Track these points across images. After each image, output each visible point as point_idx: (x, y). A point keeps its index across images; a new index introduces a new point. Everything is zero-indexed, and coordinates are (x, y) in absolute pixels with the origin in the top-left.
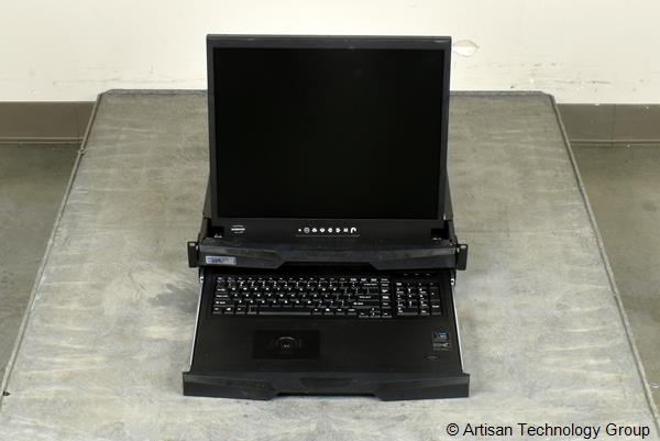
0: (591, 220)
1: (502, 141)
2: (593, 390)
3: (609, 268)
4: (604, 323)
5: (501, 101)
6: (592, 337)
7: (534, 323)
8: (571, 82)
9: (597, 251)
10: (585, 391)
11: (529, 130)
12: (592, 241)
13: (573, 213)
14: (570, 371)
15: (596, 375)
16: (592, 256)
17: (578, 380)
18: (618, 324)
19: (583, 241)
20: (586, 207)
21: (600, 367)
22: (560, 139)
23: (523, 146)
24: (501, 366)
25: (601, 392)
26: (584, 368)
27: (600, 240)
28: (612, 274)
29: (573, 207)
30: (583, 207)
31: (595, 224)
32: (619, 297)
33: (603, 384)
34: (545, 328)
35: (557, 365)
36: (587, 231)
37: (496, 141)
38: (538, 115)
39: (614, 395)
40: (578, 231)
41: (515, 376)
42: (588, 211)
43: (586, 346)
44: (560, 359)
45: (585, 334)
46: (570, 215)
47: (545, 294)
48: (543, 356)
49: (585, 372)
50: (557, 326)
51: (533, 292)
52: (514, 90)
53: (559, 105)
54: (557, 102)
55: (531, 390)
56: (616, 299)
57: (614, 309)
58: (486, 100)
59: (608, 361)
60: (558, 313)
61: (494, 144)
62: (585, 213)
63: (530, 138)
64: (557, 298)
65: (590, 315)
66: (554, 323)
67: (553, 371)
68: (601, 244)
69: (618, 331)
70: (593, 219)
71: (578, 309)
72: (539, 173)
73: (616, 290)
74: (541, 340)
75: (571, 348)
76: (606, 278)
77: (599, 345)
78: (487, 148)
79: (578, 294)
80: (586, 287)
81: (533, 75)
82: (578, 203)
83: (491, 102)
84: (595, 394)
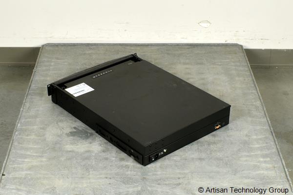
0: (260, 99)
1: (220, 65)
2: (262, 172)
3: (268, 119)
4: (267, 143)
5: (219, 48)
6: (261, 149)
7: (236, 143)
8: (252, 39)
9: (263, 112)
10: (259, 172)
11: (233, 60)
12: (261, 108)
13: (252, 96)
14: (252, 163)
15: (264, 165)
16: (261, 114)
17: (256, 167)
18: (272, 143)
19: (257, 108)
20: (258, 93)
21: (265, 162)
22: (246, 64)
23: (230, 67)
24: (221, 161)
25: (266, 172)
26: (258, 162)
27: (264, 107)
28: (270, 122)
29: (252, 93)
30: (256, 93)
31: (262, 100)
32: (273, 132)
33: (267, 169)
34: (241, 145)
35: (246, 161)
36: (258, 103)
37: (218, 65)
38: (236, 53)
39: (272, 173)
40: (255, 103)
41: (228, 165)
42: (259, 95)
43: (259, 152)
44: (248, 158)
45: (258, 147)
46: (251, 97)
47: (240, 131)
48: (240, 157)
49: (259, 164)
50: (246, 144)
51: (235, 130)
52: (227, 43)
53: (245, 49)
54: (244, 48)
55: (235, 172)
56: (272, 132)
57: (271, 137)
58: (213, 47)
59: (269, 159)
60: (247, 139)
61: (217, 66)
62: (257, 96)
63: (233, 64)
64: (245, 132)
65: (260, 139)
66: (245, 143)
67: (245, 163)
68: (265, 109)
69: (273, 146)
70: (261, 98)
71: (255, 137)
72: (237, 78)
73: (272, 129)
74: (239, 150)
75: (252, 154)
76: (267, 123)
77: (264, 152)
78: (213, 68)
79: (255, 130)
80: (258, 128)
81: (235, 36)
82: (254, 91)
83: (215, 48)
84: (264, 173)
